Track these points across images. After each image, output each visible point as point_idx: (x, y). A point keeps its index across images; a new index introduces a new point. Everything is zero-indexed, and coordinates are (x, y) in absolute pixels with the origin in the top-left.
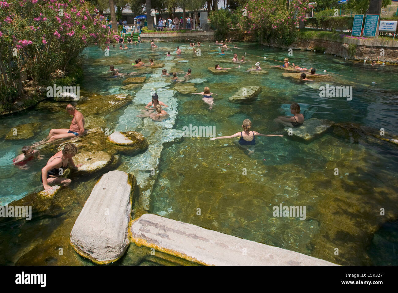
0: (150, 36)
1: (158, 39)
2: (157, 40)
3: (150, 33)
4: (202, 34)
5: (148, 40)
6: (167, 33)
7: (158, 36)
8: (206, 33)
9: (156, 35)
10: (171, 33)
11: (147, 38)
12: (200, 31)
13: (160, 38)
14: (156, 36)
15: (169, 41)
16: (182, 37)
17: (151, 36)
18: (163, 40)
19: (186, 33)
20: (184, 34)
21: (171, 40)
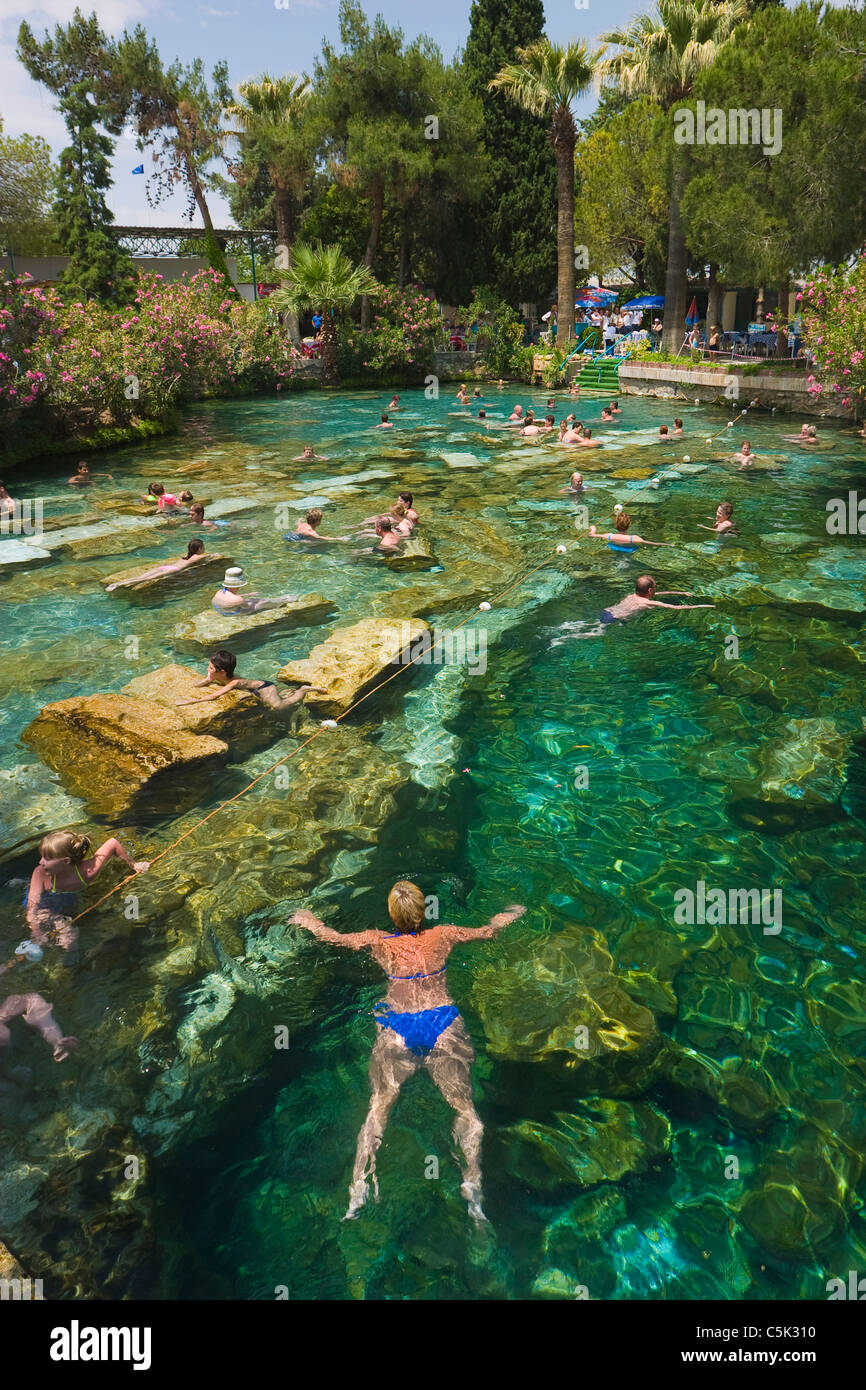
0: (647, 377)
1: (669, 389)
2: (664, 393)
3: (648, 365)
5: (641, 389)
6: (699, 369)
7: (668, 378)
9: (664, 374)
10: (711, 371)
11: (637, 379)
13: (676, 386)
14: (663, 377)
15: (701, 402)
16: (741, 390)
17: (650, 373)
18: (682, 396)
19: (762, 375)
20: (752, 378)
21: (706, 398)
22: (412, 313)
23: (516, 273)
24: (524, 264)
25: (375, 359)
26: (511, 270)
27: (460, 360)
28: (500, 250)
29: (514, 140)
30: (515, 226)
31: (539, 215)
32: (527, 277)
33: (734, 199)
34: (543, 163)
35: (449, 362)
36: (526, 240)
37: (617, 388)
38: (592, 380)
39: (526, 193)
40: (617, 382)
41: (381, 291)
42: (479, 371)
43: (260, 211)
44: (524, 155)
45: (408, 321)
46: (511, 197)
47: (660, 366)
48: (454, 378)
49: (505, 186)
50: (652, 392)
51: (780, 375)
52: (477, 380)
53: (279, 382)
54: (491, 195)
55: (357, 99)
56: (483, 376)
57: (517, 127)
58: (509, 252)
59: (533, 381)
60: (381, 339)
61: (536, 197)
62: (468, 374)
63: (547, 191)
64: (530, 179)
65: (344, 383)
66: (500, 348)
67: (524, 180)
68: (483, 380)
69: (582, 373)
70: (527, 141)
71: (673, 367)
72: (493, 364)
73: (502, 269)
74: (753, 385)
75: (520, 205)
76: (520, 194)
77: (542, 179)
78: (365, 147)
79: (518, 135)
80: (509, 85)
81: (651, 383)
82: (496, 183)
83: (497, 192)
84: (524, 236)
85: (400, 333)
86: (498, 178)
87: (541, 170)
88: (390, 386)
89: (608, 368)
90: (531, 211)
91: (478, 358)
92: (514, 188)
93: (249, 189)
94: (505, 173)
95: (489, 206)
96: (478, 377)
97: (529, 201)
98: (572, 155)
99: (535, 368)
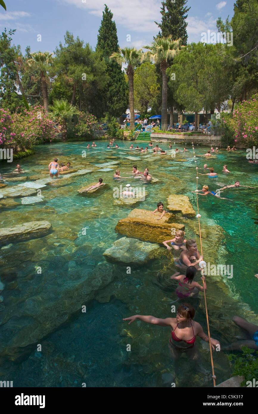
0: (159, 137)
1: (166, 140)
2: (165, 141)
3: (159, 134)
4: (209, 138)
5: (157, 140)
6: (175, 134)
7: (166, 137)
8: (213, 138)
9: (164, 136)
10: (179, 135)
11: (156, 137)
12: (207, 135)
13: (168, 139)
15: (176, 143)
16: (188, 140)
17: (160, 136)
18: (170, 142)
19: (193, 136)
20: (191, 136)
21: (177, 142)
22: (89, 120)
23: (114, 109)
24: (117, 106)
25: (79, 133)
26: (113, 108)
27: (100, 133)
28: (109, 102)
29: (112, 72)
30: (113, 96)
31: (120, 93)
32: (117, 110)
33: (191, 90)
34: (120, 79)
35: (97, 134)
36: (117, 100)
37: (150, 140)
38: (142, 138)
39: (116, 87)
40: (150, 138)
41: (80, 113)
42: (106, 136)
43: (31, 90)
44: (115, 76)
45: (88, 122)
46: (112, 88)
47: (163, 134)
48: (99, 138)
49: (110, 85)
50: (161, 141)
51: (199, 135)
52: (106, 139)
53: (51, 140)
54: (106, 87)
55: (71, 59)
56: (107, 138)
57: (113, 69)
58: (112, 103)
59: (124, 139)
60: (81, 127)
61: (119, 88)
62: (103, 137)
63: (121, 86)
64: (117, 83)
65: (69, 140)
66: (112, 130)
67: (115, 84)
68: (108, 139)
69: (138, 136)
70: (115, 73)
71: (167, 134)
72: (110, 134)
73: (110, 107)
74: (191, 138)
75: (115, 90)
76: (114, 87)
77: (120, 83)
78: (76, 72)
79: (113, 71)
80: (116, 58)
81: (160, 138)
82: (108, 84)
83: (108, 87)
84: (116, 99)
85: (86, 125)
86: (108, 83)
87: (119, 81)
88: (82, 141)
89: (146, 135)
90: (118, 92)
91: (105, 133)
92: (112, 86)
93: (27, 84)
94: (110, 82)
95: (105, 90)
96: (106, 138)
97: (117, 89)
98: (133, 77)
99: (124, 135)
